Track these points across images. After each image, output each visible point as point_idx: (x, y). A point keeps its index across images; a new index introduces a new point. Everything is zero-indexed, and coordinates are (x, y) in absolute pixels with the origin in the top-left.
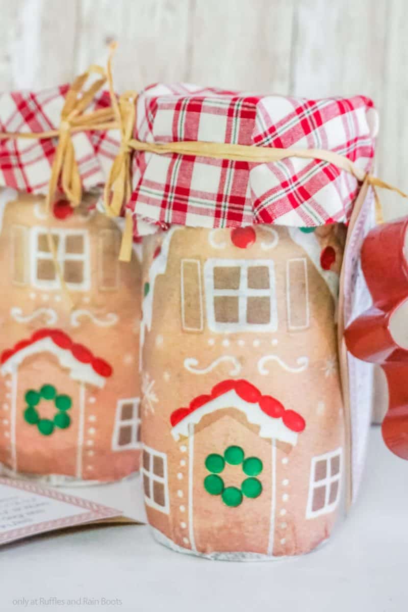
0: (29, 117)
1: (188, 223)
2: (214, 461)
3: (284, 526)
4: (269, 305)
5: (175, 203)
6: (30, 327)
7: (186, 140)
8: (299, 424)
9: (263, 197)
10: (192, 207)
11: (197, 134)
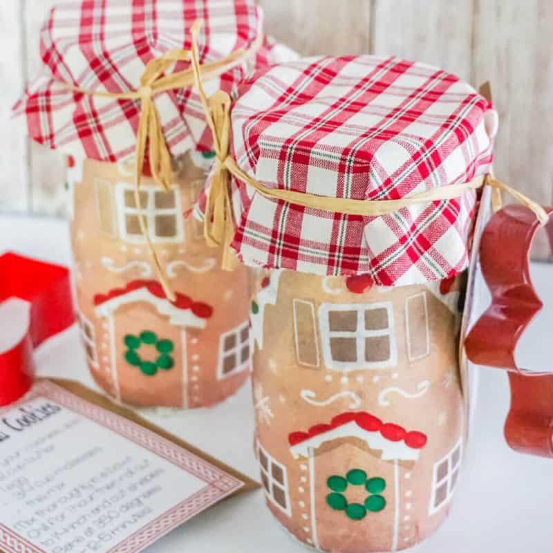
0: (104, 77)
1: (298, 269)
2: (335, 482)
3: (407, 528)
4: (388, 344)
5: (283, 250)
6: (123, 276)
7: (292, 190)
8: (421, 441)
9: (382, 256)
10: (303, 255)
11: (305, 186)
